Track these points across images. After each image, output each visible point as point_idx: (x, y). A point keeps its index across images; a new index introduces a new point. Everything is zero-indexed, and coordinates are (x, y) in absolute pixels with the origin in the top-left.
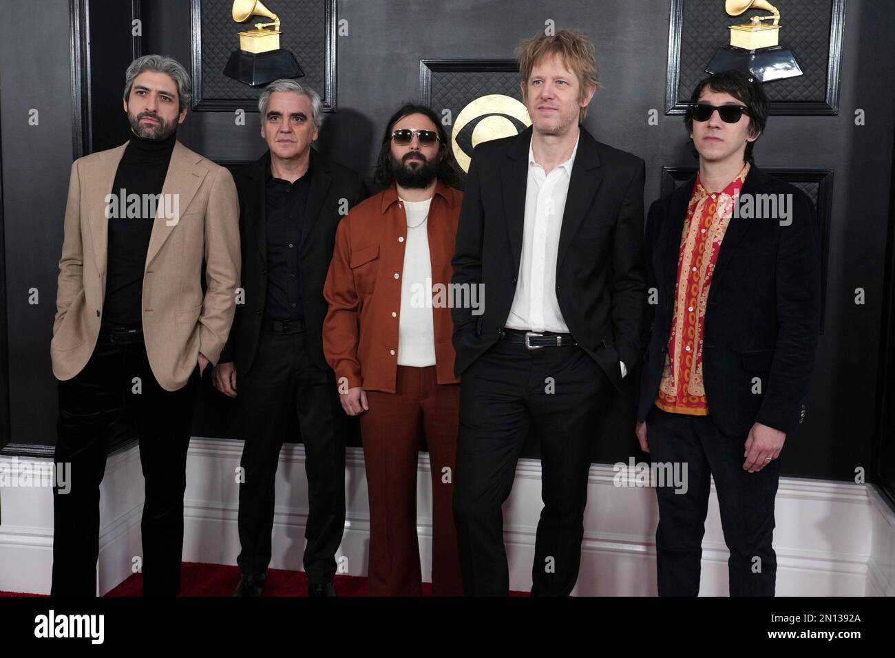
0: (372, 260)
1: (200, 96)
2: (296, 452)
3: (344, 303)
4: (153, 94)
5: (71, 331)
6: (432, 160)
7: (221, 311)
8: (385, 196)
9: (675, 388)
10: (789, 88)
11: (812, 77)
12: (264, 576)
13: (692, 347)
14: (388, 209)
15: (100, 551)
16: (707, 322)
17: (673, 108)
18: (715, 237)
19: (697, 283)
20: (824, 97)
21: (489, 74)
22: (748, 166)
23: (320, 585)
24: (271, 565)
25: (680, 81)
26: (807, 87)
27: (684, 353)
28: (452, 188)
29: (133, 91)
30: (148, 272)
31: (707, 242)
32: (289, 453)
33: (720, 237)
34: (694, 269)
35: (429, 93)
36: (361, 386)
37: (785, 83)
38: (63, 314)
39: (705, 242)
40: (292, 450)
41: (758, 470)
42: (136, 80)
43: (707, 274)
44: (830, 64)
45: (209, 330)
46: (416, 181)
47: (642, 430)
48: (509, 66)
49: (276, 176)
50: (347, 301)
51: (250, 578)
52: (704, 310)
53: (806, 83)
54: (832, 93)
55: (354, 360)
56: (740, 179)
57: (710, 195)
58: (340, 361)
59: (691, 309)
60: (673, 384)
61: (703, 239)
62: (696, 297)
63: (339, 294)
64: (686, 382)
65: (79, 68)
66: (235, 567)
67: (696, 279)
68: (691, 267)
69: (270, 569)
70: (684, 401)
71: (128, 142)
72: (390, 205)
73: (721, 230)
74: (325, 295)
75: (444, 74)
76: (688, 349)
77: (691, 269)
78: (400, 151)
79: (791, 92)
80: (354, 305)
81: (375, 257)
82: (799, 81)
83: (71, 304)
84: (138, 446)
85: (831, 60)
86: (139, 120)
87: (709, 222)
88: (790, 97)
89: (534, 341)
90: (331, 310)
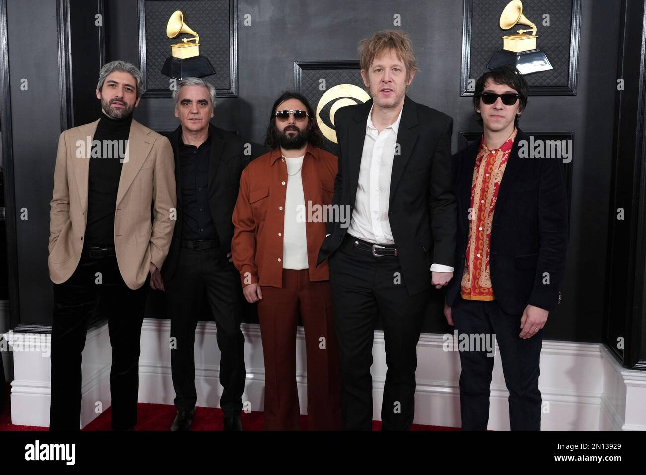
0: (265, 198)
1: (145, 88)
2: (207, 328)
3: (247, 227)
4: (120, 86)
5: (62, 249)
6: (303, 130)
7: (164, 234)
8: (273, 153)
9: (470, 282)
10: (543, 78)
11: (559, 70)
12: (192, 412)
13: (481, 255)
14: (275, 162)
15: (82, 396)
16: (493, 237)
17: (465, 92)
18: (496, 179)
19: (485, 211)
20: (567, 83)
21: (341, 71)
22: (516, 131)
23: (232, 419)
24: (197, 405)
25: (470, 74)
26: (555, 77)
27: (476, 259)
28: (317, 148)
29: (106, 85)
30: (118, 210)
31: (491, 182)
32: (203, 328)
33: (499, 179)
34: (482, 201)
35: (301, 84)
36: (258, 283)
37: (540, 75)
38: (56, 238)
39: (489, 182)
40: (205, 326)
41: (529, 337)
42: (108, 77)
43: (491, 205)
44: (571, 61)
45: (156, 247)
46: (294, 145)
47: (448, 312)
48: (354, 65)
49: (186, 143)
50: (248, 225)
51: (183, 414)
52: (490, 230)
53: (554, 75)
54: (572, 80)
55: (253, 265)
56: (511, 139)
57: (491, 151)
58: (243, 266)
59: (480, 229)
60: (469, 280)
61: (488, 181)
62: (484, 221)
63: (242, 221)
64: (477, 279)
65: (64, 70)
66: (173, 406)
67: (483, 208)
68: (480, 200)
69: (197, 407)
70: (477, 291)
71: (100, 119)
72: (276, 160)
73: (500, 174)
74: (233, 221)
75: (311, 71)
76: (479, 256)
77: (480, 202)
78: (282, 125)
79: (545, 81)
80: (253, 228)
81: (266, 195)
82: (550, 73)
83: (61, 231)
84: (108, 325)
85: (571, 58)
86: (110, 105)
87: (491, 169)
88: (544, 84)
89: (378, 251)
90: (236, 232)
